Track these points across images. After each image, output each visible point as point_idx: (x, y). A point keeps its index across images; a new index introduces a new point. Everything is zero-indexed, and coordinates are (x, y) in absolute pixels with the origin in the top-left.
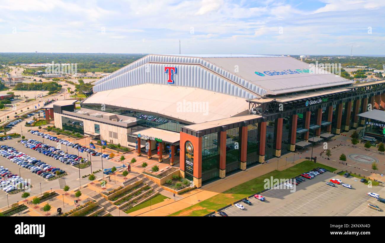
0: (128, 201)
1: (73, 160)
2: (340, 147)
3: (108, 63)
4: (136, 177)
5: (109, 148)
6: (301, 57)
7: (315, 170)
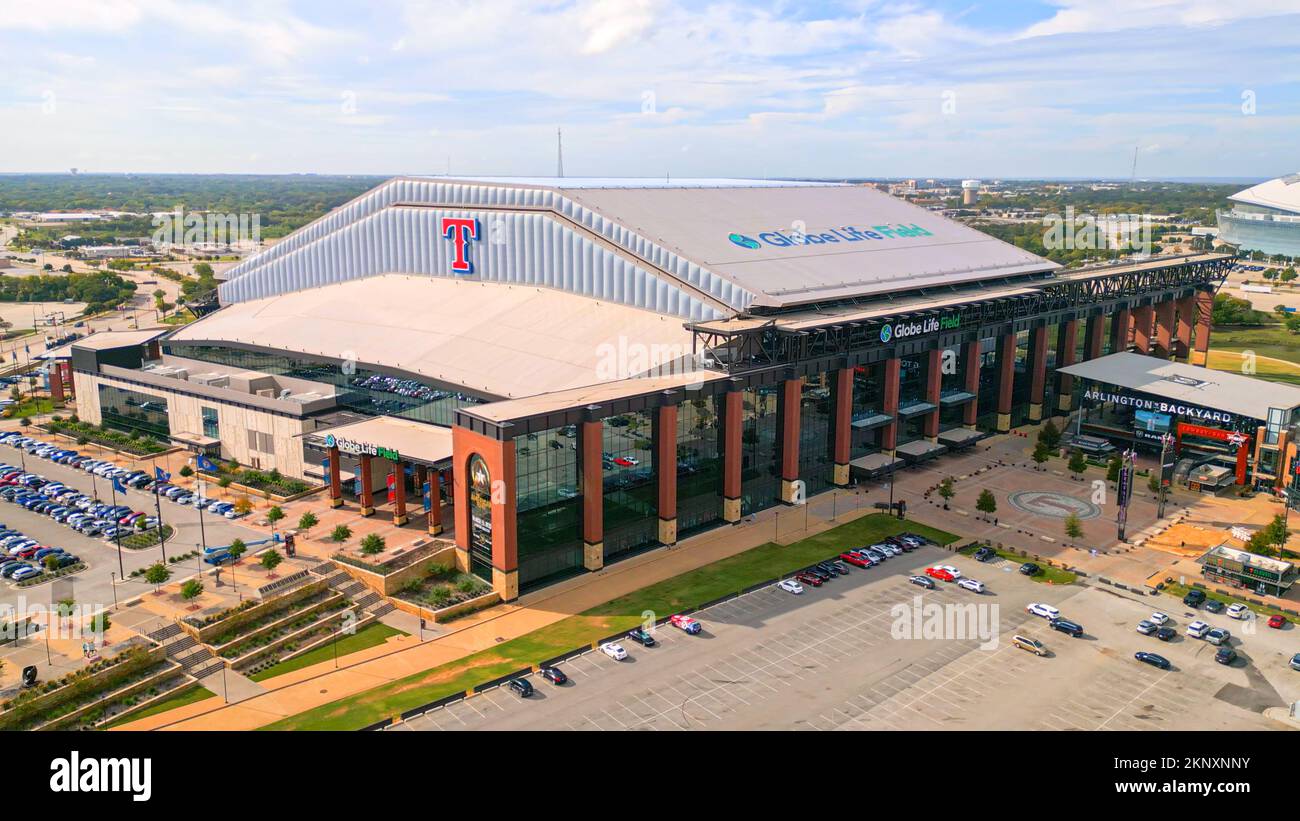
0: (266, 644)
1: (113, 522)
2: (993, 472)
3: (316, 207)
4: (306, 571)
5: (244, 484)
6: (964, 184)
7: (889, 541)
